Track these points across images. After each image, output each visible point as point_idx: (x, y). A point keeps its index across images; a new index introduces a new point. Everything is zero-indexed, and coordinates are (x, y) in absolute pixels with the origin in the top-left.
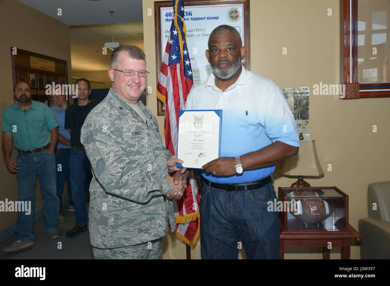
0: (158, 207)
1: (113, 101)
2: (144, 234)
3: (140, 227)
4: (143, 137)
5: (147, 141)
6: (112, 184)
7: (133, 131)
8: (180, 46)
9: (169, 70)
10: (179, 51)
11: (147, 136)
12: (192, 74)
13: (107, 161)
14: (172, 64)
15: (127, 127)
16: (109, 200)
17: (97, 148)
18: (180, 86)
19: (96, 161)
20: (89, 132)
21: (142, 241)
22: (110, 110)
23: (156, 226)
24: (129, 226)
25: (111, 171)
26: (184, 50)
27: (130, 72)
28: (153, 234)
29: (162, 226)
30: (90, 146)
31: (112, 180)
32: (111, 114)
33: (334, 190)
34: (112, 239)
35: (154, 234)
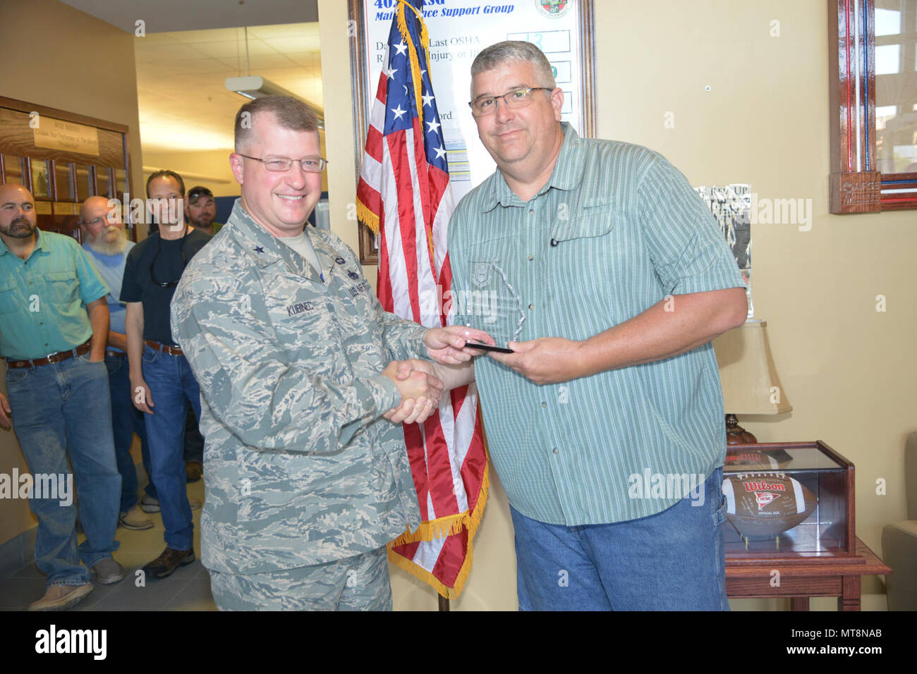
0: (359, 480)
1: (239, 234)
2: (323, 542)
3: (315, 527)
4: (316, 316)
5: (327, 325)
6: (253, 425)
7: (289, 303)
8: (415, 84)
9: (386, 147)
10: (411, 97)
11: (327, 310)
12: (445, 155)
13: (235, 374)
14: (395, 130)
15: (274, 296)
16: (239, 464)
17: (209, 347)
18: (416, 187)
19: (211, 377)
20: (188, 310)
21: (318, 560)
22: (234, 256)
23: (355, 524)
24: (286, 524)
25: (244, 398)
26: (424, 94)
27: (282, 162)
28: (345, 544)
29: (368, 524)
30: (194, 342)
31: (252, 419)
32: (236, 265)
33: (816, 450)
34: (248, 553)
35: (349, 544)
